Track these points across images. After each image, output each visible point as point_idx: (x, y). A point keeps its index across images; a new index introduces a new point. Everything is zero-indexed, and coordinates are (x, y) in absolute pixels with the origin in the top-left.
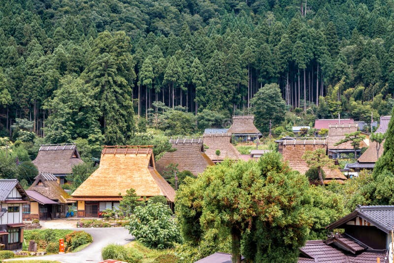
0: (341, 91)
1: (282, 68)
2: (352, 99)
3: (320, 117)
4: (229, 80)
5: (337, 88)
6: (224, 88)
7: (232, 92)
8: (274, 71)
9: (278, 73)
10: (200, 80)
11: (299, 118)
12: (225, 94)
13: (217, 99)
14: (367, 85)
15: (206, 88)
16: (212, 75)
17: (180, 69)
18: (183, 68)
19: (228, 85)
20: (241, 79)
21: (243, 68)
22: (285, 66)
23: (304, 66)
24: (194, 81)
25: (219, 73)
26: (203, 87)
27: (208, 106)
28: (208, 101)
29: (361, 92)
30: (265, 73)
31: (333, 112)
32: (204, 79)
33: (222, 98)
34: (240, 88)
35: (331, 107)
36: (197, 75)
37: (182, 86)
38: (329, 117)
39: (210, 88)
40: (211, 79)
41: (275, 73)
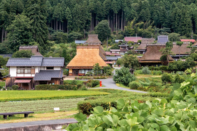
0: (134, 24)
1: (107, 13)
2: (138, 28)
3: (125, 36)
4: (83, 18)
5: (132, 22)
6: (81, 22)
7: (85, 23)
8: (103, 14)
9: (105, 15)
10: (70, 17)
11: (115, 36)
12: (81, 24)
13: (78, 27)
14: (145, 22)
15: (73, 22)
16: (75, 15)
17: (60, 12)
18: (61, 12)
19: (83, 20)
20: (89, 18)
21: (89, 12)
22: (108, 12)
23: (117, 12)
24: (67, 18)
25: (78, 14)
26: (71, 21)
27: (73, 30)
28: (73, 28)
29: (142, 24)
30: (99, 15)
31: (130, 33)
32: (72, 17)
33: (80, 26)
34: (88, 22)
35: (130, 32)
36: (68, 15)
37: (61, 20)
38: (129, 36)
39: (74, 21)
40: (75, 17)
41: (103, 15)
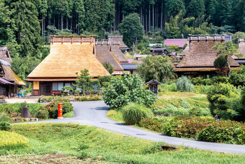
0: (179, 21)
1: (138, 3)
2: (186, 26)
3: (165, 38)
4: (101, 11)
5: (177, 17)
6: (99, 17)
7: (104, 20)
8: (133, 5)
9: (136, 7)
10: (82, 10)
11: (151, 38)
12: (99, 21)
13: (93, 25)
14: (196, 16)
15: (86, 17)
16: (89, 7)
17: (67, 3)
19: (101, 15)
20: (111, 10)
21: (111, 3)
23: (154, 3)
24: (77, 11)
25: (95, 6)
26: (84, 16)
27: (87, 29)
28: (87, 26)
29: (192, 21)
30: (127, 7)
31: (174, 35)
32: (84, 10)
33: (97, 23)
34: (109, 17)
35: (173, 31)
36: (79, 7)
37: (68, 15)
38: (172, 38)
39: (88, 16)
40: (89, 10)
41: (133, 7)
